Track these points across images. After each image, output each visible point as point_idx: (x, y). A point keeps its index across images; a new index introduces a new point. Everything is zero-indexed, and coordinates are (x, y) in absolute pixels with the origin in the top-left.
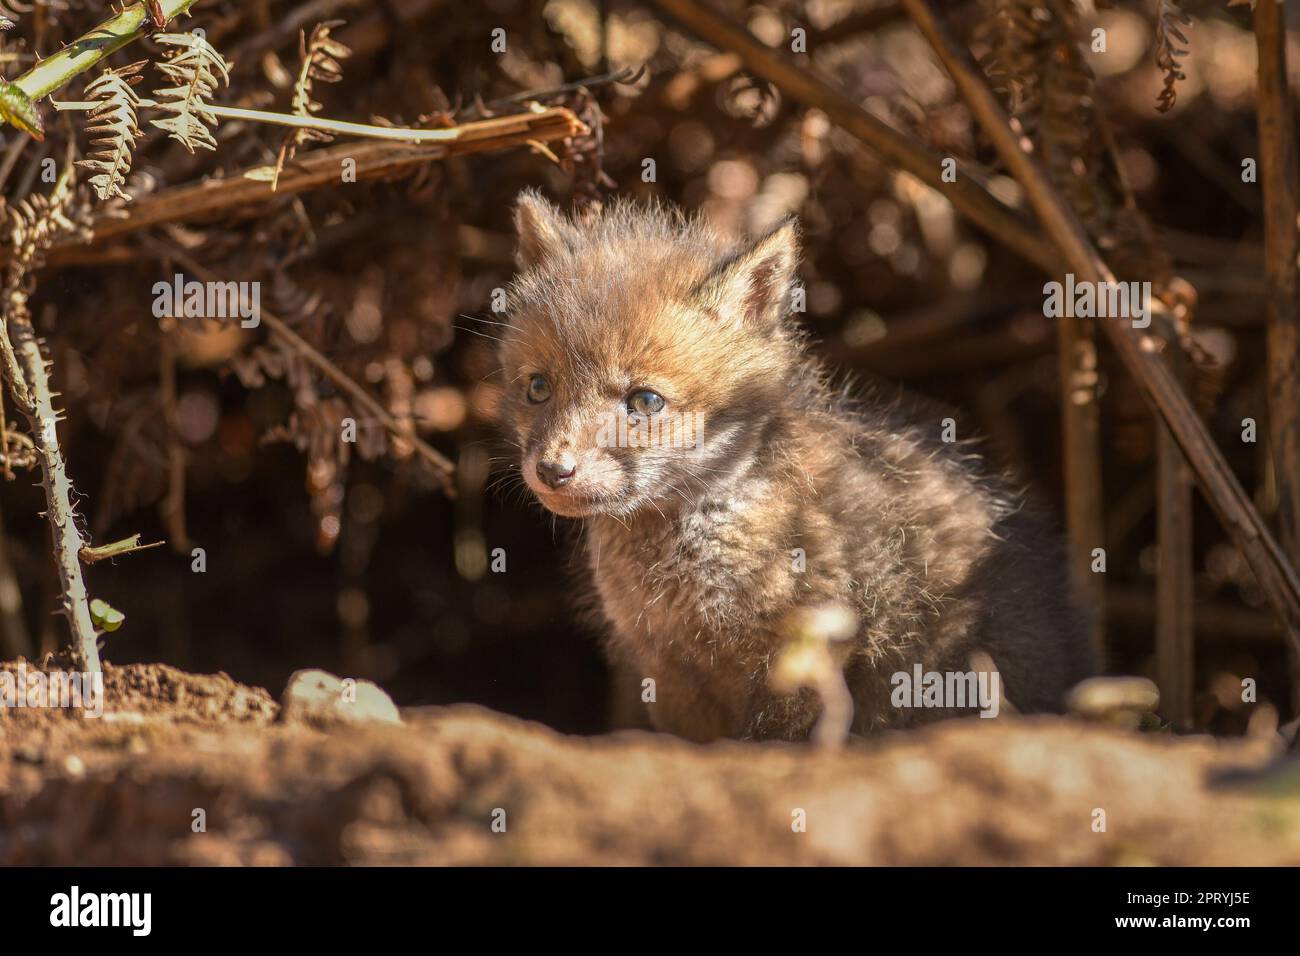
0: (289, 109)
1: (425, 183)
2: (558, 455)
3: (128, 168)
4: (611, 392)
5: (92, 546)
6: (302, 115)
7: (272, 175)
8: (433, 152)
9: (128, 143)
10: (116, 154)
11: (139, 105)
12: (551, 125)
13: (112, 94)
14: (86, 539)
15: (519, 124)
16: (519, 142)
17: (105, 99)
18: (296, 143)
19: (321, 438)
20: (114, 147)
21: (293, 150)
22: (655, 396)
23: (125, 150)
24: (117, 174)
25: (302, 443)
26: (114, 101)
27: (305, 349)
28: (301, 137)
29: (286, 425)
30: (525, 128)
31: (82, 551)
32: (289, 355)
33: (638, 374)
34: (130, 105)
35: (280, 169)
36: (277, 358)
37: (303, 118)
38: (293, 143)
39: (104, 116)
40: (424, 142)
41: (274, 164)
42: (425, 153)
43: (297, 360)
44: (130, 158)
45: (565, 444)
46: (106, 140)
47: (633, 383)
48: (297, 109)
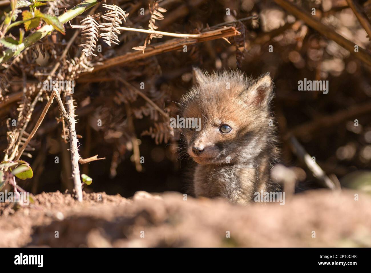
0: (147, 28)
1: (195, 52)
2: (199, 145)
3: (95, 46)
4: (215, 125)
5: (83, 159)
6: (151, 30)
7: (143, 49)
8: (193, 41)
9: (94, 38)
10: (91, 42)
11: (99, 27)
12: (229, 32)
13: (90, 23)
14: (81, 157)
15: (219, 32)
16: (219, 37)
17: (87, 25)
18: (150, 39)
19: (159, 135)
20: (90, 40)
21: (149, 41)
22: (228, 127)
23: (94, 41)
24: (92, 48)
25: (153, 136)
26: (90, 25)
27: (157, 108)
28: (151, 37)
29: (149, 130)
30: (221, 33)
31: (80, 161)
32: (152, 109)
33: (224, 120)
34: (95, 27)
35: (145, 47)
36: (148, 110)
37: (152, 31)
38: (149, 39)
39: (87, 30)
40: (190, 38)
41: (143, 45)
42: (191, 42)
43: (154, 111)
44: (95, 43)
45: (201, 141)
46: (88, 38)
47: (222, 123)
48: (150, 28)
